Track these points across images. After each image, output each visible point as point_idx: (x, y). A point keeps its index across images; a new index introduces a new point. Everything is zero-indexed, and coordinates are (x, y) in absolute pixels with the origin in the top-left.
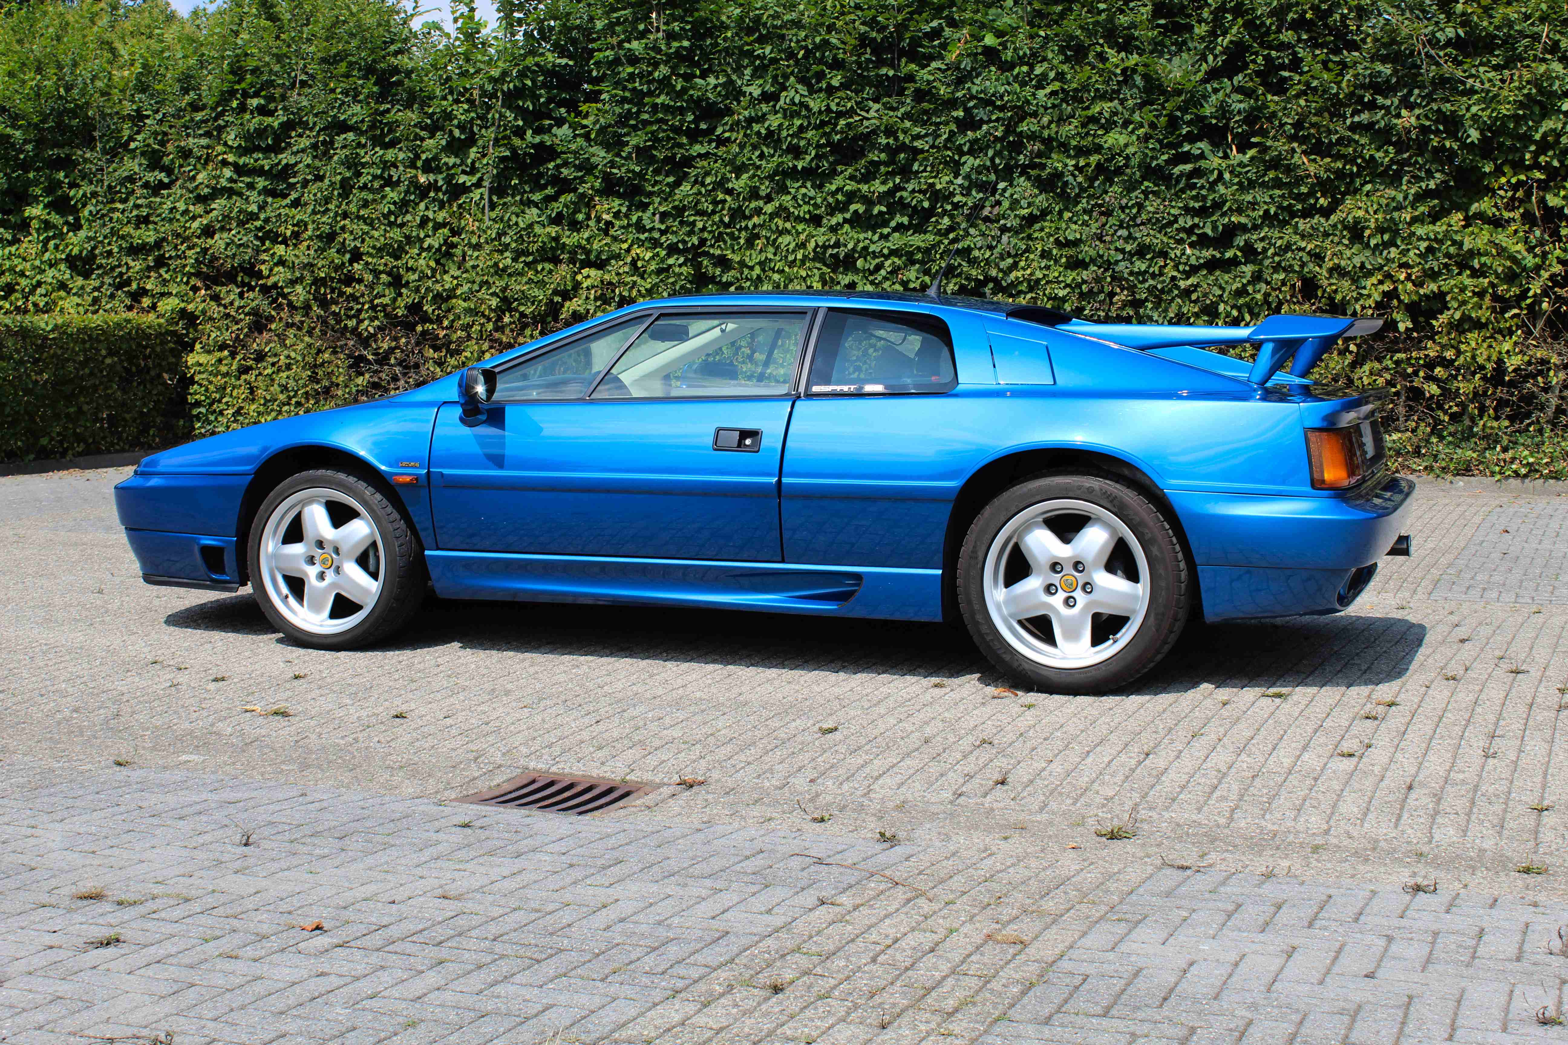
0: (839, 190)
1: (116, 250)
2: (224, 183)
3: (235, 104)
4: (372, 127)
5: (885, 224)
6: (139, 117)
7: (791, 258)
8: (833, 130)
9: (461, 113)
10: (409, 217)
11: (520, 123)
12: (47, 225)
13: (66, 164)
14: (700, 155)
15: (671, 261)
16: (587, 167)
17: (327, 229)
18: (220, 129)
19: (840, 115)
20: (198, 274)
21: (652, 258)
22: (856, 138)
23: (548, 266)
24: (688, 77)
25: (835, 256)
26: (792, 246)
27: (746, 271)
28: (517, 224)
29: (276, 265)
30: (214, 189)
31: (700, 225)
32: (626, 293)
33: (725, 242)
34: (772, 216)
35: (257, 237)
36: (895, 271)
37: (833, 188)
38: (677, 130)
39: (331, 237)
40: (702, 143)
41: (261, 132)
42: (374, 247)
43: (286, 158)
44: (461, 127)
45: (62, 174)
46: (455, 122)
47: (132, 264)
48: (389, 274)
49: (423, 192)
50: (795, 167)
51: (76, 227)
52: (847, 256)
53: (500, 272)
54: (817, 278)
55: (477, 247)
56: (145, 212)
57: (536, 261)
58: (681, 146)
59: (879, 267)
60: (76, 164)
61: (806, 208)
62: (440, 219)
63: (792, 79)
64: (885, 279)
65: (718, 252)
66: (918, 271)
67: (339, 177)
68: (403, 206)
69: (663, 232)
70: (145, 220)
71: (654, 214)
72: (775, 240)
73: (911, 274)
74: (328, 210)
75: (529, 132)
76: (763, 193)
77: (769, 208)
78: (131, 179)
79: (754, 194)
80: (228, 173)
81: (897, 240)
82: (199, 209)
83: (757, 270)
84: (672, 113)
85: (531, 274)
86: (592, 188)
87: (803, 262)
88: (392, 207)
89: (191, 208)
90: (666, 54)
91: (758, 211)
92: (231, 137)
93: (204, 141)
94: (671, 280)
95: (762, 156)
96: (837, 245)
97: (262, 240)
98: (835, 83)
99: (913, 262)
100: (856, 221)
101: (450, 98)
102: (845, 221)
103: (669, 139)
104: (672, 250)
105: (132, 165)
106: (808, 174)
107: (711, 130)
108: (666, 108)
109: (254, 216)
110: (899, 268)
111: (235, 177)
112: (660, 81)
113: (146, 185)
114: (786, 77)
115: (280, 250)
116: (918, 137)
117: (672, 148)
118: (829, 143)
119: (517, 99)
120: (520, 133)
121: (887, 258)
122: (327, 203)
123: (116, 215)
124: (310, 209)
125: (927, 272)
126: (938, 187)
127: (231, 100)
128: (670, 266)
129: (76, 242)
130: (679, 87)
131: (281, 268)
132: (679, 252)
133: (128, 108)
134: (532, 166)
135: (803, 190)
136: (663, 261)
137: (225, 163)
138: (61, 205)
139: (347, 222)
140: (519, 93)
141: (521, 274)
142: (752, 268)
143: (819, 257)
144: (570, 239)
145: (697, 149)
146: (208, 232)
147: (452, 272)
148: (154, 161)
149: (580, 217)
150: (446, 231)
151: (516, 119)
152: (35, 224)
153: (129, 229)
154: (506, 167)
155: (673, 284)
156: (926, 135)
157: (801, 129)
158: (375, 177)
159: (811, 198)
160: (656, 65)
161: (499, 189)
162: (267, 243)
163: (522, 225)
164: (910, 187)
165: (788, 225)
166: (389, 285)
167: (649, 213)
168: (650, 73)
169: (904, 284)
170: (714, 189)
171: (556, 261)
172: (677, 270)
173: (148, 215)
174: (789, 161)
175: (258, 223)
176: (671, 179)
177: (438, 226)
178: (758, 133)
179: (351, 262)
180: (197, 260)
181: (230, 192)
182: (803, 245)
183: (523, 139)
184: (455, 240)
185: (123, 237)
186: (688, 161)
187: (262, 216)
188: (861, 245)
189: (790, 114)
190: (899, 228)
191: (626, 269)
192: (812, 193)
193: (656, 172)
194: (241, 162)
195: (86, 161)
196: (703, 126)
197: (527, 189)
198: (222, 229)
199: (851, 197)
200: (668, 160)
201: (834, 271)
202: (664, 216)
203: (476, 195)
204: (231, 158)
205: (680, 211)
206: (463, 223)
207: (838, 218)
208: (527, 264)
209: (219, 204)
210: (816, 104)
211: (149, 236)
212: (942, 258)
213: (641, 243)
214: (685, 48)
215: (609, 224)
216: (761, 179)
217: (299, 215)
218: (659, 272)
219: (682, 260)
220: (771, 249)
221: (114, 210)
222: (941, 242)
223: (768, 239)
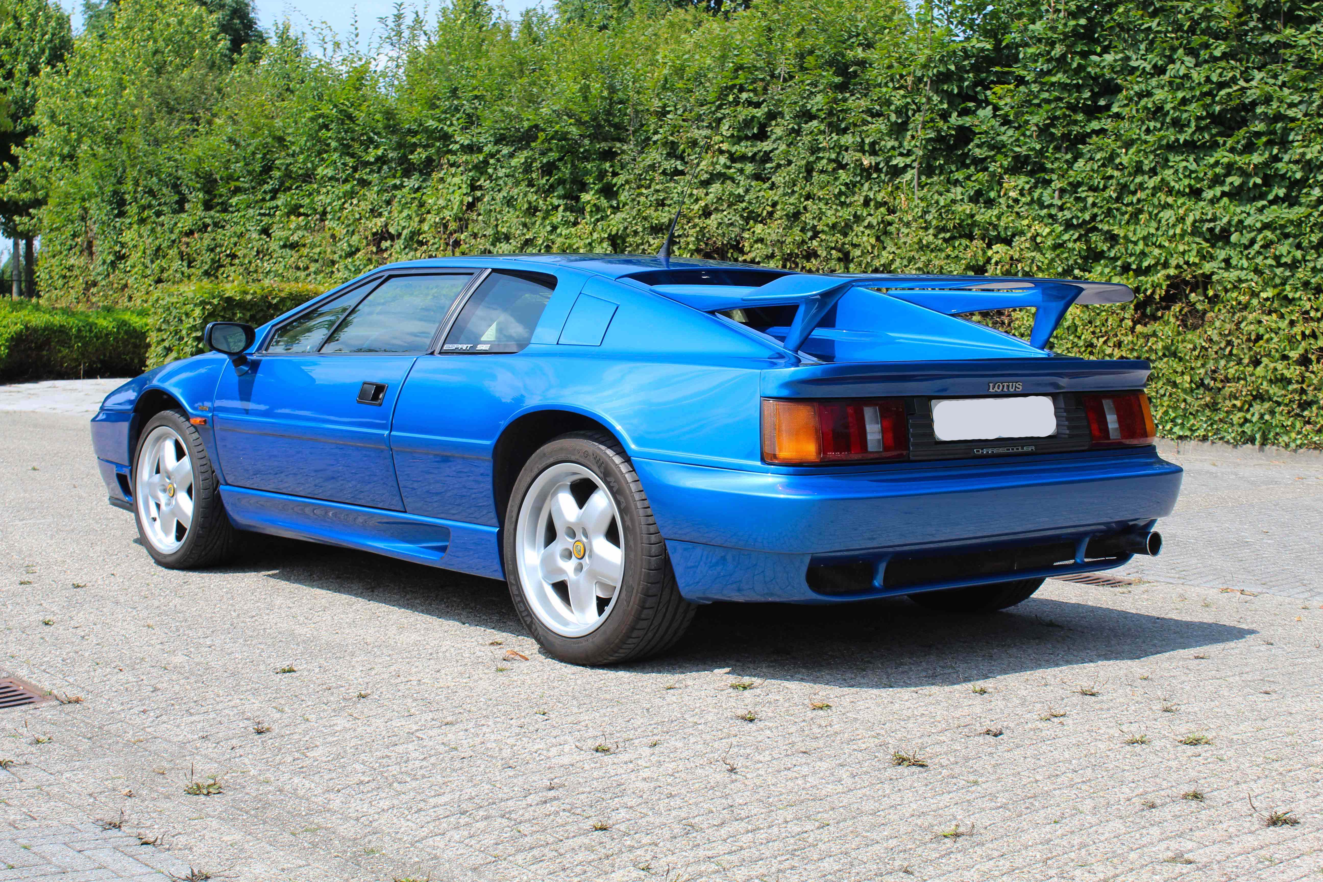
0: (1217, 163)
1: (640, 229)
2: (719, 168)
3: (731, 98)
4: (830, 113)
5: (1262, 196)
6: (663, 113)
7: (1171, 232)
8: (1214, 102)
9: (898, 98)
10: (856, 198)
11: (945, 106)
12: (598, 209)
13: (609, 155)
14: (1094, 131)
15: (1066, 237)
16: (999, 148)
17: (791, 209)
18: (719, 121)
19: (1222, 85)
20: (698, 251)
21: (1049, 234)
22: (1236, 110)
23: (965, 242)
24: (1084, 55)
25: (1211, 230)
26: (1171, 221)
27: (1131, 246)
28: (937, 202)
29: (756, 242)
30: (711, 174)
31: (1090, 201)
32: (1027, 269)
33: (1115, 217)
34: (1156, 190)
35: (742, 216)
36: (1266, 246)
37: (1212, 161)
38: (1073, 108)
39: (796, 216)
40: (1099, 119)
41: (748, 123)
42: (827, 225)
43: (766, 146)
44: (898, 112)
45: (608, 164)
46: (893, 107)
47: (652, 242)
48: (839, 250)
49: (866, 173)
50: (1177, 140)
51: (616, 209)
52: (1223, 230)
53: (923, 248)
54: (1194, 253)
55: (908, 225)
56: (662, 195)
57: (953, 238)
58: (1075, 122)
59: (1253, 242)
60: (616, 154)
61: (1186, 182)
62: (879, 199)
63: (1181, 51)
64: (1259, 253)
65: (1106, 228)
66: (1291, 245)
67: (804, 162)
68: (851, 187)
69: (1061, 208)
70: (661, 204)
71: (1054, 191)
72: (1156, 215)
73: (1283, 248)
74: (793, 192)
75: (955, 114)
76: (1146, 168)
77: (1152, 183)
78: (652, 167)
79: (1138, 169)
80: (723, 160)
81: (1272, 213)
82: (700, 192)
83: (1141, 245)
84: (1069, 91)
85: (949, 251)
86: (1001, 166)
87: (1182, 236)
88: (843, 188)
89: (695, 192)
90: (1064, 33)
91: (1141, 187)
92: (725, 128)
93: (705, 132)
94: (1066, 255)
95: (1148, 131)
96: (1214, 219)
97: (747, 220)
98: (1217, 53)
99: (1287, 236)
100: (1236, 195)
101: (891, 85)
102: (1224, 194)
103: (1065, 116)
104: (1069, 225)
105: (654, 155)
106: (1190, 147)
107: (1108, 107)
108: (1064, 87)
109: (740, 199)
110: (1272, 242)
111: (728, 163)
112: (1058, 60)
113: (664, 173)
114: (1174, 49)
115: (759, 228)
116: (1291, 105)
117: (1068, 124)
118: (1209, 115)
119: (944, 83)
120: (945, 116)
121: (1260, 231)
122: (794, 185)
123: (642, 199)
124: (780, 191)
125: (1299, 246)
126: (1308, 157)
127: (727, 95)
128: (1065, 242)
129: (616, 223)
130: (1075, 65)
131: (759, 245)
132: (1075, 227)
133: (656, 104)
134: (955, 147)
135: (1185, 164)
136: (1059, 237)
137: (721, 152)
138: (609, 192)
139: (809, 203)
140: (946, 77)
141: (941, 250)
142: (1135, 243)
143: (1195, 232)
144: (984, 215)
145: (1095, 125)
146: (706, 213)
147: (888, 249)
148: (673, 151)
149: (992, 195)
150: (883, 210)
151: (941, 102)
152: (588, 209)
153: (650, 212)
154: (934, 148)
155: (1066, 258)
156: (1301, 102)
157: (1184, 102)
158: (830, 161)
159: (1192, 172)
160: (1052, 44)
161: (928, 170)
162: (751, 222)
163: (942, 203)
164: (1286, 158)
165: (1170, 200)
166: (839, 260)
167: (1049, 190)
168: (1049, 53)
169: (1277, 258)
170: (1104, 165)
171: (971, 238)
172: (1070, 245)
173: (664, 199)
174: (1171, 135)
175: (744, 205)
176: (1069, 156)
177: (879, 205)
178: (1146, 108)
179: (812, 238)
180: (697, 238)
181: (723, 177)
182: (1181, 220)
183: (946, 121)
184: (889, 218)
185: (645, 219)
186: (1083, 138)
187: (747, 198)
188: (1236, 219)
189: (1174, 86)
190: (1276, 200)
191: (1027, 245)
192: (1194, 166)
193: (1057, 149)
194: (733, 150)
195: (623, 152)
196: (1102, 103)
197: (954, 168)
198: (716, 209)
199: (1230, 168)
200: (1065, 137)
201: (1213, 246)
202: (1062, 191)
203: (908, 176)
204: (725, 147)
205: (1076, 186)
206: (897, 202)
207: (1218, 191)
208: (945, 240)
209: (716, 188)
210: (1198, 76)
211: (664, 217)
212: (1312, 231)
213: (1040, 219)
214: (1082, 26)
215: (1016, 201)
216: (1146, 153)
217: (773, 196)
218: (1056, 247)
219: (1076, 236)
220: (1154, 224)
221: (641, 194)
222: (1310, 214)
223: (1150, 214)
